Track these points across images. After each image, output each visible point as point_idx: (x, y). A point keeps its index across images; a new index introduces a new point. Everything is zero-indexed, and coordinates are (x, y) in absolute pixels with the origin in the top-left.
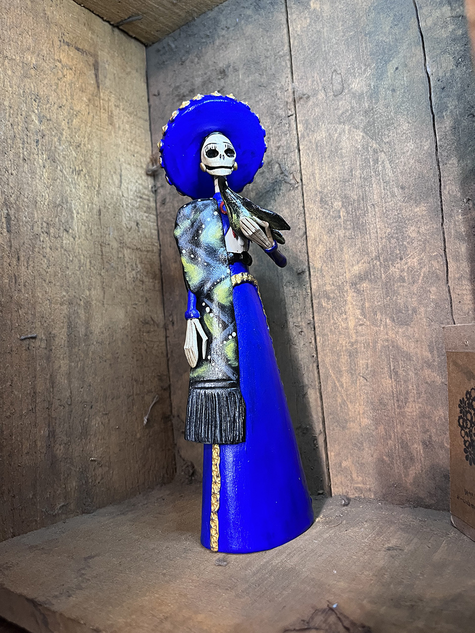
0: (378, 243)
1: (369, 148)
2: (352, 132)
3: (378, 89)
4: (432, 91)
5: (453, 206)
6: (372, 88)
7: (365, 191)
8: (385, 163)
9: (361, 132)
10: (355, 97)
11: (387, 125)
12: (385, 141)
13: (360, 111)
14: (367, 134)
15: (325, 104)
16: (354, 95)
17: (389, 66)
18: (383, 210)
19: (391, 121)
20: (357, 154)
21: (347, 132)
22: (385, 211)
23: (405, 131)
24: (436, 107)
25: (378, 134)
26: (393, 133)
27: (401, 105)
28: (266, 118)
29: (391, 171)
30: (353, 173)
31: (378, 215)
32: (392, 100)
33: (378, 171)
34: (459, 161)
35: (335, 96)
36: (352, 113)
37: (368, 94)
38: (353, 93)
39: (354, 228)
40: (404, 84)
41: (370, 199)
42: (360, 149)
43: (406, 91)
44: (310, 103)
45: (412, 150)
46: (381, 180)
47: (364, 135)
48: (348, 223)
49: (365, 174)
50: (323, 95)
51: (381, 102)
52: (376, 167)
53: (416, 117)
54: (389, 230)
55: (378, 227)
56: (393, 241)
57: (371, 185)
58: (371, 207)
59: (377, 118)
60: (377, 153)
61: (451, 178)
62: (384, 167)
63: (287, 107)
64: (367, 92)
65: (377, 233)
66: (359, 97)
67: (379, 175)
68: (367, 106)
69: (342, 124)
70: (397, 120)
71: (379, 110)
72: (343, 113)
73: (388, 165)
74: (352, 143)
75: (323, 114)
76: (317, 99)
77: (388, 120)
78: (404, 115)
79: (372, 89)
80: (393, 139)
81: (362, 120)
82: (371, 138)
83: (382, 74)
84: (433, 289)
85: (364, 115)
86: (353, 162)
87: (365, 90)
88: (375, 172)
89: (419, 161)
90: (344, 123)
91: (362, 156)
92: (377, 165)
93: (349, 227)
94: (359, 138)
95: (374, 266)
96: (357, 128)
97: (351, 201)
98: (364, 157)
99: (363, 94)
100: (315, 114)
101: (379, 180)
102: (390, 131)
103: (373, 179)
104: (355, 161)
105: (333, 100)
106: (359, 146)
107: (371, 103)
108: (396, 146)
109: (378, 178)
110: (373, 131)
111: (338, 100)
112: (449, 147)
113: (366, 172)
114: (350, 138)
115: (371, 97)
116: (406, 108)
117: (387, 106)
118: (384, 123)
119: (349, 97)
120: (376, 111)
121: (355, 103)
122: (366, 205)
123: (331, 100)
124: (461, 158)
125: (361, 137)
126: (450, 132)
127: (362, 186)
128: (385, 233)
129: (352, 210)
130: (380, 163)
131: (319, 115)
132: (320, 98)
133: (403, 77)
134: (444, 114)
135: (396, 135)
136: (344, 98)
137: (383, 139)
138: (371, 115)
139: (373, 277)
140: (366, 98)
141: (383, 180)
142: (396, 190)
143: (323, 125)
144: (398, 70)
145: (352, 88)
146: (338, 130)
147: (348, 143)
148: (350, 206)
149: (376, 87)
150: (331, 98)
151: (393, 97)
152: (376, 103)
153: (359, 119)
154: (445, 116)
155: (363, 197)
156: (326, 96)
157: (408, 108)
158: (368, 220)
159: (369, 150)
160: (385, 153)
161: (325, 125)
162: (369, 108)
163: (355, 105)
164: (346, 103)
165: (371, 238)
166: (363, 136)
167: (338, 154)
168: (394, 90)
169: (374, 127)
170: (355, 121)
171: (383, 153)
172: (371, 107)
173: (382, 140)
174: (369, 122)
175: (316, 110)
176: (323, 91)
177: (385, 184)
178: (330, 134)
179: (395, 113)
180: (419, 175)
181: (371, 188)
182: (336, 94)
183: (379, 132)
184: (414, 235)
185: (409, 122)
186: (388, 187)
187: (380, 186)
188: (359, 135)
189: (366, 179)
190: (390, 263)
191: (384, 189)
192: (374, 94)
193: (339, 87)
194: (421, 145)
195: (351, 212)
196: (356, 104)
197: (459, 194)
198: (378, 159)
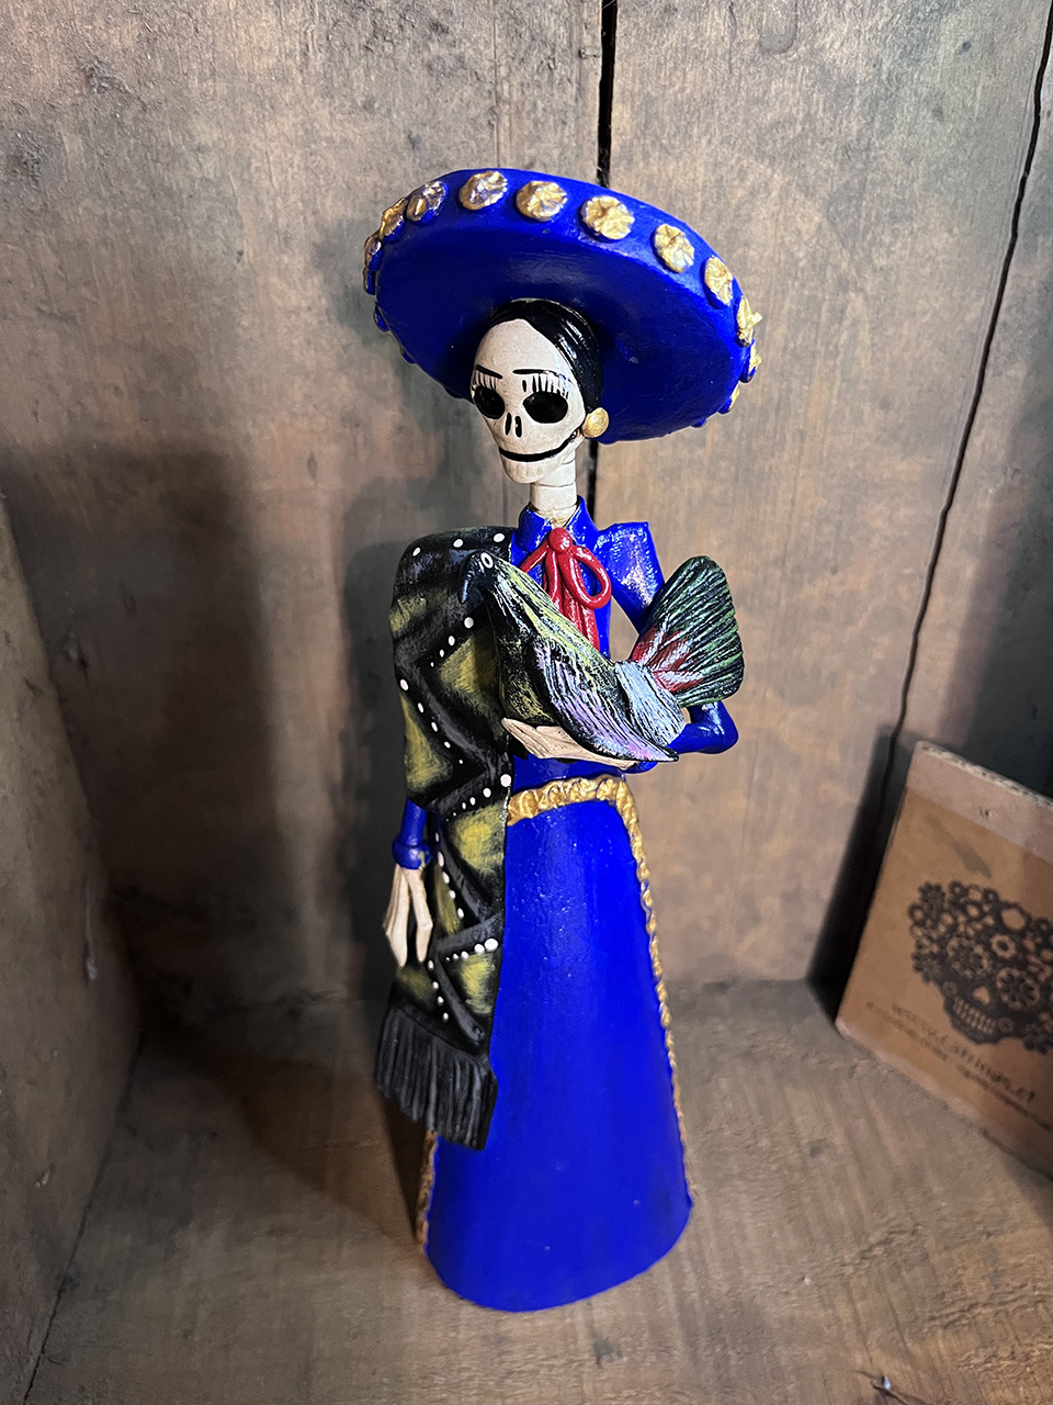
0: (789, 527)
1: (829, 268)
2: (790, 202)
3: (898, 89)
4: (1034, 163)
5: (982, 478)
6: (884, 77)
7: (789, 390)
8: (859, 327)
9: (819, 210)
10: (825, 84)
11: (894, 218)
12: (876, 261)
13: (830, 140)
14: (833, 224)
15: (725, 66)
16: (824, 74)
17: (949, 23)
18: (821, 452)
19: (908, 211)
20: (789, 275)
21: (774, 194)
22: (825, 454)
23: (933, 253)
24: (1029, 214)
25: (864, 238)
26: (904, 247)
27: (946, 170)
28: (485, 24)
29: (870, 355)
30: (768, 329)
31: (804, 460)
32: (927, 142)
33: (836, 347)
34: (1029, 374)
35: (766, 51)
36: (802, 136)
37: (868, 91)
38: (822, 67)
39: (736, 479)
40: (972, 107)
41: (797, 414)
42: (801, 264)
43: (972, 131)
44: (673, 39)
45: (935, 314)
46: (838, 372)
47: (825, 224)
48: (723, 464)
49: (798, 343)
50: (724, 30)
51: (898, 137)
52: (832, 331)
53: (972, 222)
54: (822, 502)
55: (800, 489)
56: (826, 529)
57: (807, 379)
58: (793, 437)
59: (873, 183)
60: (846, 291)
61: (998, 411)
62: (853, 338)
63: (580, 13)
64: (863, 84)
65: (793, 503)
66: (839, 90)
67: (836, 357)
68: (854, 130)
69: (767, 162)
70: (923, 212)
71: (884, 159)
72: (776, 124)
73: (865, 336)
74: (782, 237)
75: (709, 101)
76: (698, 31)
77: (903, 202)
78: (945, 203)
79: (880, 82)
80: (898, 266)
81: (828, 171)
82: (841, 241)
83: (923, 42)
84: (886, 641)
85: (839, 157)
86: (772, 298)
87: (861, 76)
88: (828, 344)
89: (943, 348)
90: (773, 160)
91: (803, 286)
92: (836, 326)
93: (723, 474)
94: (807, 228)
95: (765, 579)
96: (809, 192)
97: (744, 409)
98: (806, 293)
99: (850, 83)
100: (683, 90)
101: (833, 370)
102: (896, 237)
103: (819, 363)
104: (779, 297)
105: (752, 60)
106: (801, 255)
107: (870, 125)
108: (900, 289)
109: (831, 363)
110: (851, 221)
111: (769, 73)
112: (1021, 332)
113: (804, 338)
114: (781, 217)
115: (873, 103)
116: (955, 184)
117: (909, 157)
118: (886, 207)
119: (808, 77)
120: (875, 158)
121: (821, 106)
122: (783, 428)
123: (746, 58)
124: (1036, 368)
125: (813, 228)
126: (1036, 294)
127: (782, 374)
128: (812, 508)
129: (742, 431)
130: (846, 323)
131: (697, 96)
132: (711, 34)
133: (976, 86)
134: (1041, 239)
135: (910, 255)
136: (789, 73)
137: (874, 255)
138: (860, 166)
139: (757, 602)
140: (858, 102)
141: (842, 373)
142: (867, 407)
143: (704, 142)
144: (967, 54)
145: (822, 48)
146: (751, 177)
147: (771, 232)
148: (739, 421)
149: (896, 79)
150: (748, 51)
151: (933, 133)
152: (882, 134)
153: (822, 163)
154: (1040, 248)
155: (779, 405)
156: (733, 36)
157: (961, 189)
158: (777, 468)
159: (828, 275)
160: (866, 299)
161: (710, 142)
162: (858, 140)
163: (820, 114)
164: (794, 92)
165: (773, 513)
166: (820, 227)
167: (734, 256)
168: (938, 113)
169: (858, 208)
170: (808, 168)
171: (861, 298)
172: (864, 142)
173: (869, 257)
174: (846, 186)
175: (690, 76)
176: (724, 11)
177: (845, 385)
178: (719, 181)
179: (926, 187)
180: (933, 383)
181: (806, 388)
182: (766, 44)
183: (866, 233)
184: (878, 523)
185: (950, 231)
186: (849, 396)
187: (831, 389)
188: (809, 218)
189: (796, 357)
190: (807, 576)
191: (839, 397)
192: (884, 100)
193: (782, 23)
194: (960, 306)
195: (736, 438)
196: (824, 110)
197: (1001, 455)
198: (843, 311)
